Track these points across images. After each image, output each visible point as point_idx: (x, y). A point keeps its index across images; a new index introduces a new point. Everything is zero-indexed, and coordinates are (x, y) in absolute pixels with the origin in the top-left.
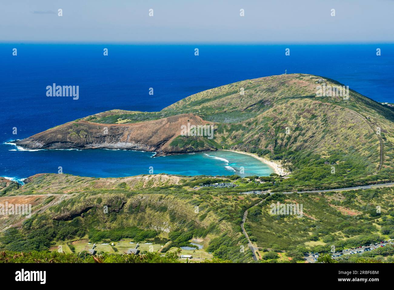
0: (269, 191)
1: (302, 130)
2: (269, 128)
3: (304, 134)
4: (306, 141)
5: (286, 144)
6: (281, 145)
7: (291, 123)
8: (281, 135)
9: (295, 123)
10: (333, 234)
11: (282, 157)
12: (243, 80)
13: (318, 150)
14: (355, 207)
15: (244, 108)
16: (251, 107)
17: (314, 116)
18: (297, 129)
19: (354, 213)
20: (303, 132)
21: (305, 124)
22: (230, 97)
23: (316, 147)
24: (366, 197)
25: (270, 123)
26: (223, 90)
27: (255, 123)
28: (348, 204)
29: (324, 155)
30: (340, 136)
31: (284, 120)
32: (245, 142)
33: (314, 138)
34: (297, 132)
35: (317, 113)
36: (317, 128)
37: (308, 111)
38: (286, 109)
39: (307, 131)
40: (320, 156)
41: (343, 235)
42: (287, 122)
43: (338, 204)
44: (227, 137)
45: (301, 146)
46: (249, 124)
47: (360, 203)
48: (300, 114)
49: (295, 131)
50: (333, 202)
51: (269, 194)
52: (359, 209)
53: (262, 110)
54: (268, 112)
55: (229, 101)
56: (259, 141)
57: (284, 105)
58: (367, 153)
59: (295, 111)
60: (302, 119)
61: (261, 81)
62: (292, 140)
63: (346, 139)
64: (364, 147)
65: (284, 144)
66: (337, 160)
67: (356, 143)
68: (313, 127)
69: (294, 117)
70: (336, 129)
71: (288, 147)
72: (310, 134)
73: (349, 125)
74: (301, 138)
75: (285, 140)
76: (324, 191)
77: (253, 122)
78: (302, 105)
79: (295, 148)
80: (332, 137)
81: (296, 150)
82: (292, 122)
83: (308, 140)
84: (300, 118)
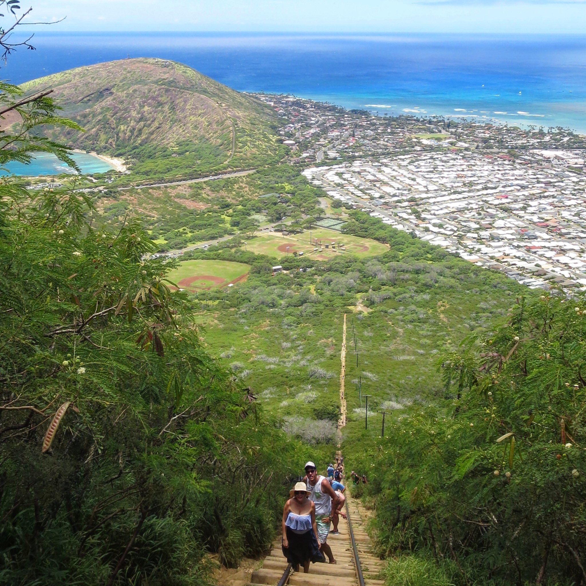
0: (101, 188)
1: (146, 120)
2: (109, 119)
3: (150, 125)
4: (152, 133)
5: (129, 139)
6: (124, 139)
7: (134, 114)
8: (122, 128)
9: (138, 113)
10: (176, 230)
11: (125, 153)
12: (78, 67)
13: (165, 142)
14: (202, 200)
15: (80, 98)
16: (88, 98)
17: (161, 104)
18: (141, 119)
19: (202, 206)
20: (149, 122)
21: (151, 113)
22: (62, 86)
23: (163, 139)
24: (215, 188)
25: (109, 115)
26: (54, 79)
27: (91, 115)
28: (196, 196)
29: (171, 147)
30: (189, 125)
31: (126, 109)
32: (80, 137)
33: (161, 129)
34: (142, 123)
35: (163, 99)
36: (164, 117)
37: (153, 98)
38: (127, 97)
39: (152, 121)
40: (167, 148)
41: (188, 230)
42: (129, 112)
43: (184, 197)
44: (59, 134)
45: (147, 138)
46: (85, 116)
47: (208, 195)
48: (144, 102)
49: (138, 122)
50: (178, 196)
51: (100, 191)
52: (208, 201)
53: (100, 100)
54: (108, 101)
55: (61, 91)
56: (97, 136)
57: (125, 92)
58: (220, 141)
59: (138, 99)
60: (146, 108)
61: (99, 68)
62: (136, 133)
63: (196, 127)
64: (215, 135)
65: (127, 138)
66: (187, 151)
67: (207, 132)
68: (160, 116)
69: (137, 105)
70: (186, 117)
71: (132, 141)
72: (156, 124)
73: (200, 112)
74: (146, 131)
75: (128, 134)
76: (168, 184)
77: (89, 114)
78: (146, 91)
79: (139, 142)
80: (181, 127)
81: (141, 145)
82: (135, 112)
83: (154, 131)
84: (144, 106)
